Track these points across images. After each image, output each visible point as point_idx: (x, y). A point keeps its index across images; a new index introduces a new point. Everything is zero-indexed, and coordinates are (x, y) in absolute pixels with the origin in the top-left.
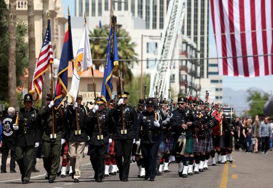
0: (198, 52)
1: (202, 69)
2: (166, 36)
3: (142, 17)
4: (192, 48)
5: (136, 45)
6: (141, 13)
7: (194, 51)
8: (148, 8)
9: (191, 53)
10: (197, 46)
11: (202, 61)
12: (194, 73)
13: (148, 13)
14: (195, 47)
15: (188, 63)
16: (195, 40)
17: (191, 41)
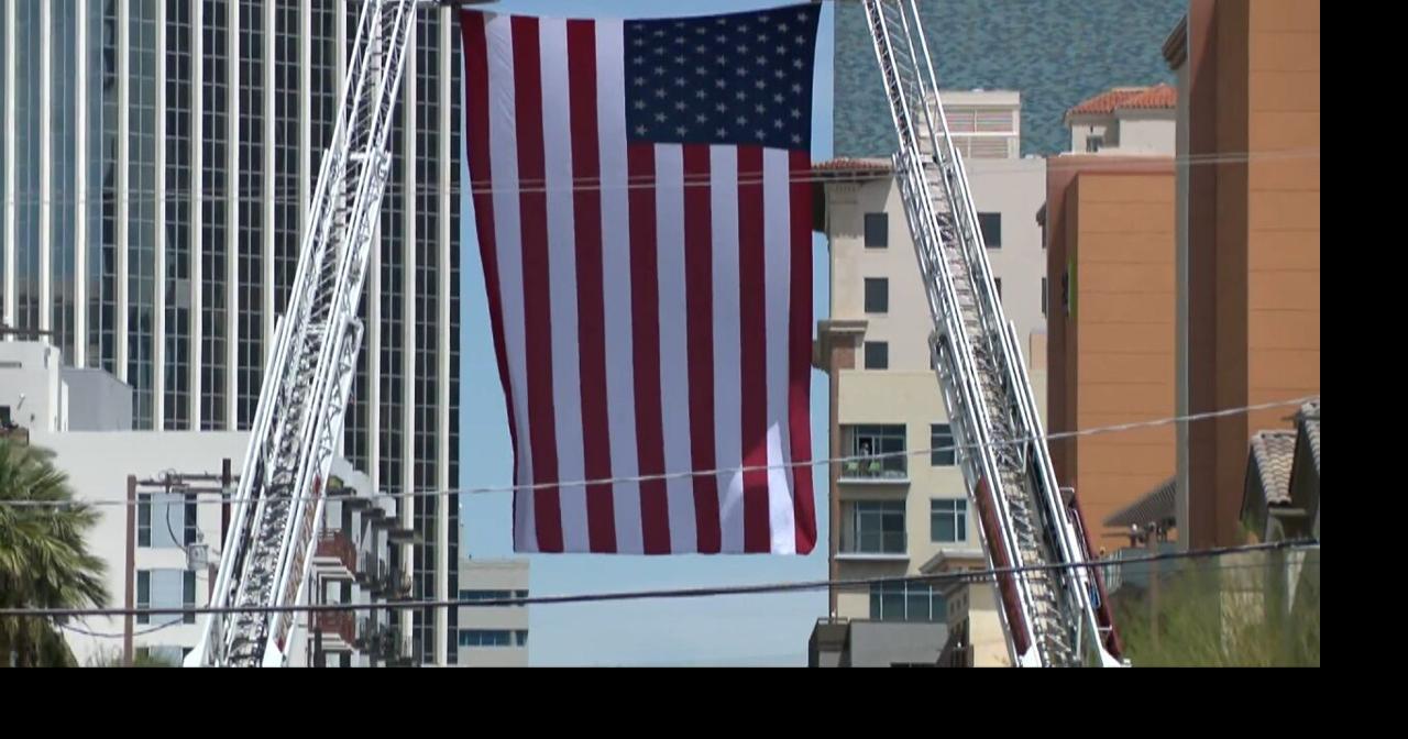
0: (407, 535)
1: (426, 617)
2: (258, 482)
3: (110, 368)
4: (374, 516)
5: (89, 520)
6: (104, 347)
7: (383, 535)
8: (141, 322)
9: (370, 544)
10: (399, 509)
11: (427, 584)
12: (383, 639)
13: (141, 347)
14: (391, 512)
15: (355, 589)
16: (391, 478)
17: (367, 485)
